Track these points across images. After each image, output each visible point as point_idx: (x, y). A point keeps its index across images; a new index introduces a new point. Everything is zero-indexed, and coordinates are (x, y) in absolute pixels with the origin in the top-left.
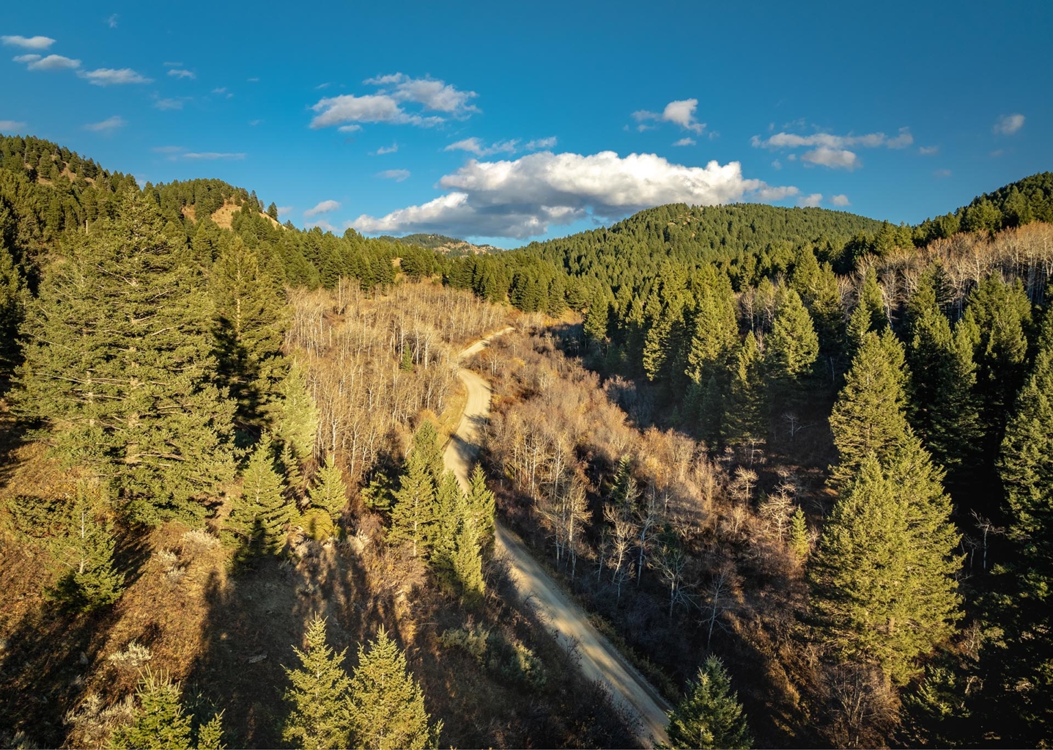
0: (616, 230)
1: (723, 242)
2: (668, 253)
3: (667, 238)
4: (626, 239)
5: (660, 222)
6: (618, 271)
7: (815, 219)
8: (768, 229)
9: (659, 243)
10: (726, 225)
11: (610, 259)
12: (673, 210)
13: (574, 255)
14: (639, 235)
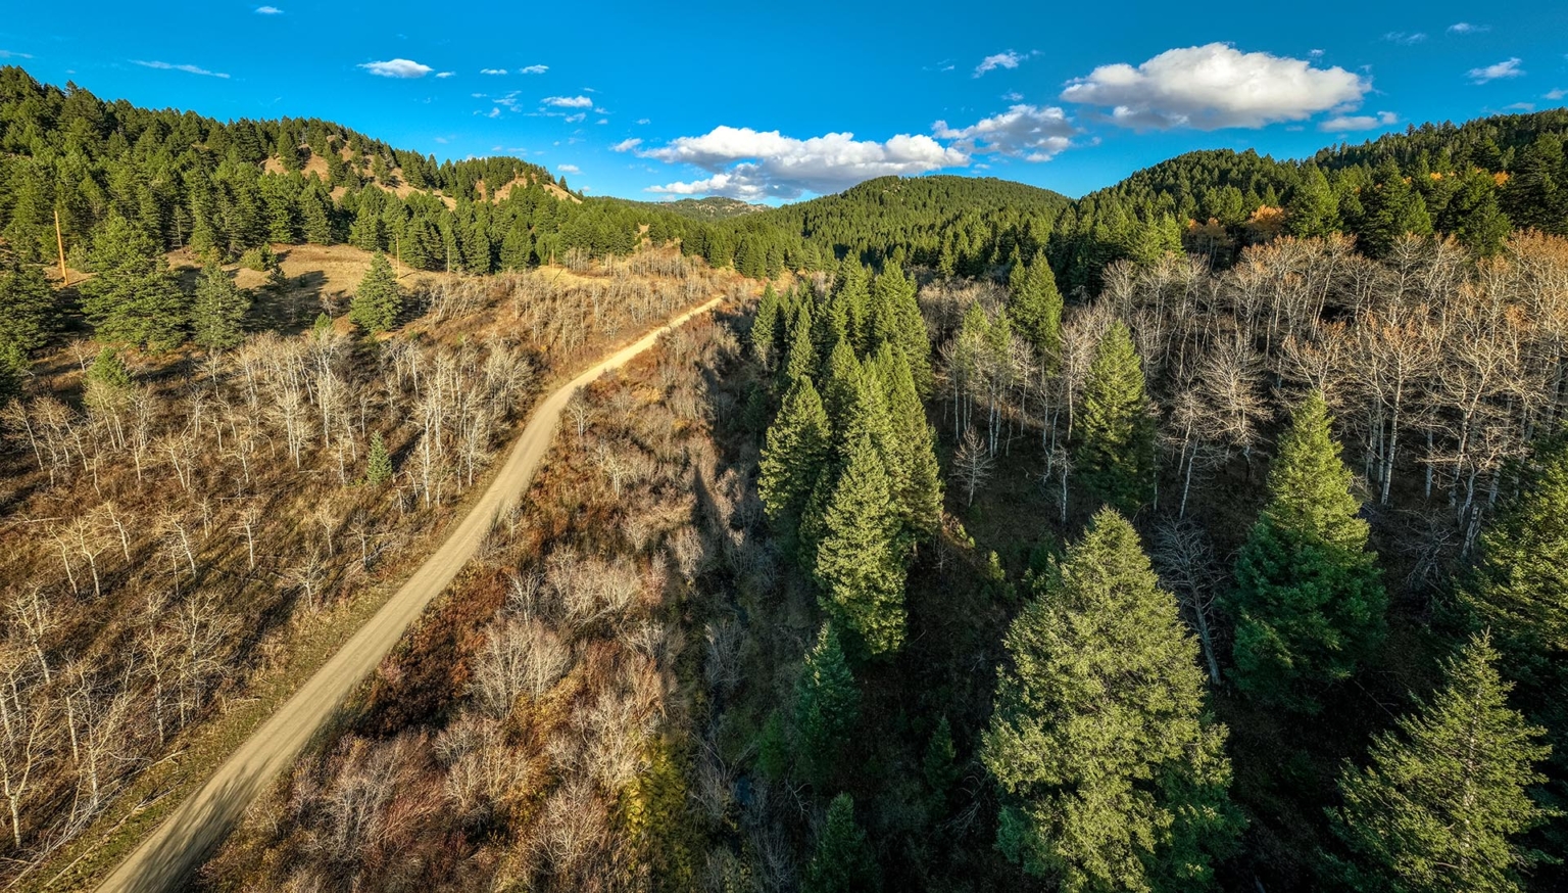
0: (844, 196)
1: (924, 205)
2: (881, 215)
3: (882, 203)
4: (850, 204)
5: (877, 190)
6: (840, 231)
7: (994, 186)
8: (959, 195)
9: (876, 207)
10: (927, 192)
11: (836, 220)
12: (887, 181)
13: (811, 216)
14: (860, 200)
